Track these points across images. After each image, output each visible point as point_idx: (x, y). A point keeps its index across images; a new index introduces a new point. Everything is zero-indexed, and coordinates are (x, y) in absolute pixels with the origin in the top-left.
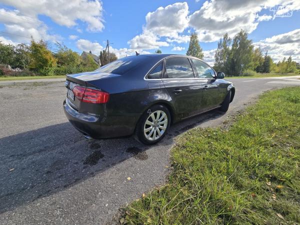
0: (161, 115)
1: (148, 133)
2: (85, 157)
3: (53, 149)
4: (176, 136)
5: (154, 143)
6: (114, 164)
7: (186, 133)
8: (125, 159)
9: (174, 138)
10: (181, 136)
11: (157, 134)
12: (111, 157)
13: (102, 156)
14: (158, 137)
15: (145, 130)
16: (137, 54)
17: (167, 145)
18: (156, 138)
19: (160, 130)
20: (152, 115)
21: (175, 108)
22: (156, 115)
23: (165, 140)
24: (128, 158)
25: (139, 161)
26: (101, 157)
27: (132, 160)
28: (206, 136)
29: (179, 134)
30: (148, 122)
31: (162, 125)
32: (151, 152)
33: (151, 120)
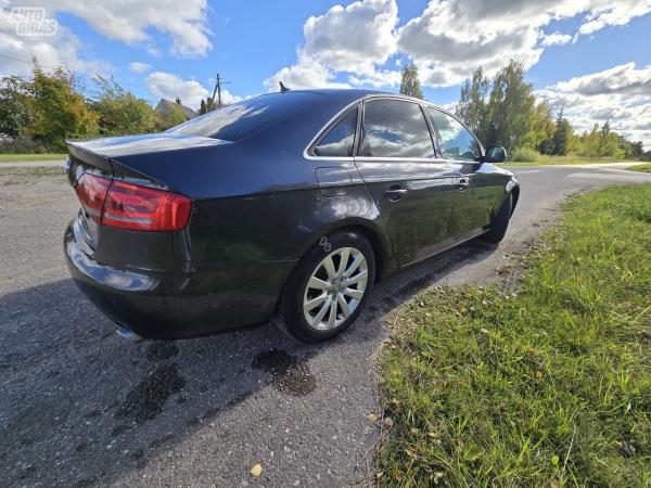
0: (351, 260)
1: (314, 312)
2: (125, 391)
3: (31, 363)
4: (387, 311)
5: (332, 337)
6: (211, 414)
7: (411, 302)
8: (248, 394)
9: (382, 319)
10: (400, 310)
11: (340, 310)
12: (204, 389)
13: (179, 384)
14: (342, 319)
15: (308, 304)
16: (284, 89)
17: (366, 339)
18: (337, 323)
19: (348, 298)
20: (328, 262)
21: (387, 238)
22: (337, 259)
23: (360, 325)
24: (257, 389)
25: (289, 401)
26: (176, 389)
27: (268, 397)
28: (464, 310)
29: (395, 306)
30: (314, 281)
31: (354, 286)
32: (323, 364)
33: (323, 275)
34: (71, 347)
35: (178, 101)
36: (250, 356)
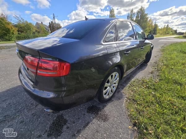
0: (115, 76)
1: (106, 94)
2: (48, 126)
3: (13, 118)
4: (123, 89)
6: (79, 132)
7: (129, 85)
8: (88, 123)
9: (122, 91)
10: (126, 88)
11: (112, 91)
12: (74, 123)
13: (65, 122)
14: (112, 94)
15: (104, 91)
16: (86, 19)
17: (119, 99)
19: (114, 87)
20: (110, 78)
22: (112, 76)
23: (116, 95)
24: (91, 121)
25: (102, 124)
26: (65, 124)
27: (95, 123)
28: (145, 86)
29: (125, 87)
31: (115, 84)
33: (108, 82)
34: (26, 111)
35: (42, 23)
36: (85, 108)
